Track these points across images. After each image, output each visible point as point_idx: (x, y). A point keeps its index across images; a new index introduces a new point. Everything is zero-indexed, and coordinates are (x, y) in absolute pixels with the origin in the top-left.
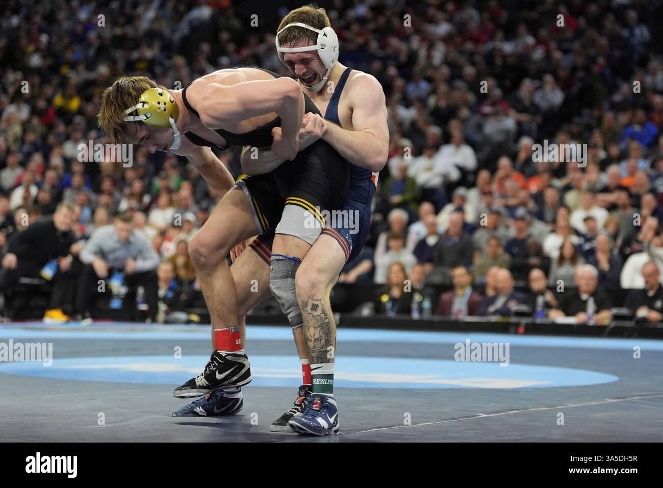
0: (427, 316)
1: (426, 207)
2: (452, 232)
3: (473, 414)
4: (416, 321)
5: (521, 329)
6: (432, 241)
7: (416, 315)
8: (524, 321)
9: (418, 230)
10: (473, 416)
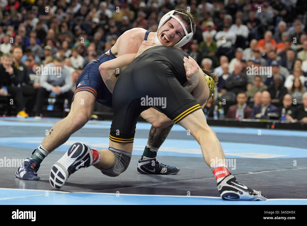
0: (222, 118)
1: (224, 58)
2: (237, 72)
3: (246, 172)
4: (216, 121)
5: (273, 126)
6: (225, 77)
7: (216, 118)
8: (275, 122)
9: (219, 71)
10: (246, 173)
